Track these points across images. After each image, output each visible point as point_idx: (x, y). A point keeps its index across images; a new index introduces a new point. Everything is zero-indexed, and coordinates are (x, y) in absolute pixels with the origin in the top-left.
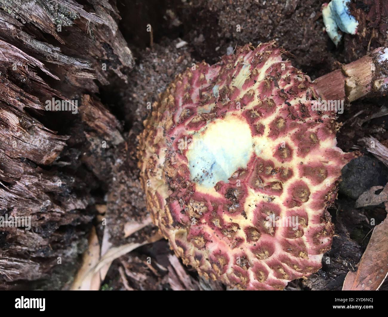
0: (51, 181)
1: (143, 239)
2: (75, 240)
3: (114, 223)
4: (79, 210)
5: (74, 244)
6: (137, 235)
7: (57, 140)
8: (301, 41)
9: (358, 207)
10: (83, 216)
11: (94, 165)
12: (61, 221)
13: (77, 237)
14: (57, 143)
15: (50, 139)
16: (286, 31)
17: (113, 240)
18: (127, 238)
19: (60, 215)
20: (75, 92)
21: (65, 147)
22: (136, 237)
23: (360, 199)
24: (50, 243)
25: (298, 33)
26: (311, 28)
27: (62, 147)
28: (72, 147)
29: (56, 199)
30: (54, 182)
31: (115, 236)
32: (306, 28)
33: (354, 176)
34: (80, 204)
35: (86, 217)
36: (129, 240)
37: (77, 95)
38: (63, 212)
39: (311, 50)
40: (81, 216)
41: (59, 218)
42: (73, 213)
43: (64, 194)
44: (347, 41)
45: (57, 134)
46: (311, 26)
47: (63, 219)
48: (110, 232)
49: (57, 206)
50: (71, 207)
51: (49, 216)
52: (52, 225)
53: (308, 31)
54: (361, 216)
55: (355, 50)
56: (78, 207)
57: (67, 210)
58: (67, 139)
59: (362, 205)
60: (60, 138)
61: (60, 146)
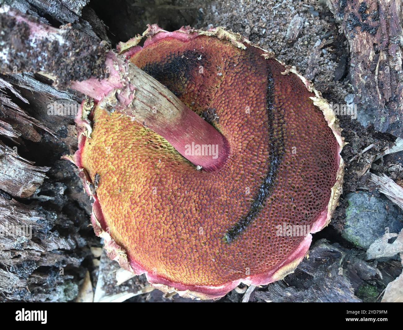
0: (27, 216)
1: (137, 289)
2: (60, 284)
3: (108, 268)
4: (63, 250)
5: (60, 289)
6: (131, 283)
7: (35, 171)
8: (305, 70)
9: (369, 258)
10: (70, 258)
11: (85, 202)
12: (41, 261)
13: (62, 281)
14: (34, 175)
15: (26, 170)
16: (288, 60)
17: (106, 287)
18: (120, 286)
19: (39, 254)
20: (61, 123)
21: (45, 180)
22: (130, 286)
23: (371, 248)
24: (28, 285)
25: (302, 62)
26: (317, 57)
27: (42, 179)
28: (58, 182)
29: (35, 236)
30: (30, 216)
31: (108, 283)
32: (310, 57)
33: (363, 221)
34: (63, 244)
35: (72, 259)
36: (122, 289)
37: (63, 126)
38: (43, 251)
39: (316, 80)
40: (68, 257)
41: (39, 258)
42: (57, 254)
43: (45, 230)
44: (352, 67)
45: (34, 165)
46: (316, 54)
47: (44, 258)
48: (104, 279)
49: (35, 244)
50: (53, 246)
51: (26, 254)
52: (29, 265)
53: (312, 60)
54: (370, 270)
55: (362, 76)
56: (61, 247)
57: (49, 250)
58: (47, 171)
59: (373, 257)
60: (37, 170)
61: (39, 178)
